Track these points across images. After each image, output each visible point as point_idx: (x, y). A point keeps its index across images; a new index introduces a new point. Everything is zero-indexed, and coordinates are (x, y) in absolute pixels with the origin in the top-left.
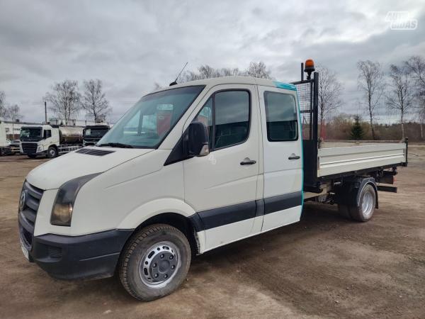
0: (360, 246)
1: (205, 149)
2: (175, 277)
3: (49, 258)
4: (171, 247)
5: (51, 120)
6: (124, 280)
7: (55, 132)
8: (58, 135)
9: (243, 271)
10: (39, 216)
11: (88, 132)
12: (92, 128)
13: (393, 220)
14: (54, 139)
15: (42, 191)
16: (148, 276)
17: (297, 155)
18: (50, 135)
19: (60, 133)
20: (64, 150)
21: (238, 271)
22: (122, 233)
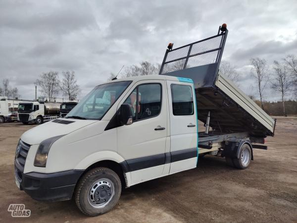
0: (236, 184)
1: (130, 120)
2: (111, 201)
3: (32, 187)
4: (109, 182)
5: (40, 98)
6: (78, 202)
7: (41, 107)
8: (44, 109)
9: (156, 199)
10: (27, 161)
11: (64, 107)
12: (67, 104)
13: (263, 168)
14: (41, 111)
15: (29, 146)
16: (93, 200)
17: (193, 124)
18: (38, 109)
19: (45, 107)
20: (47, 119)
21: (153, 199)
22: (77, 172)
